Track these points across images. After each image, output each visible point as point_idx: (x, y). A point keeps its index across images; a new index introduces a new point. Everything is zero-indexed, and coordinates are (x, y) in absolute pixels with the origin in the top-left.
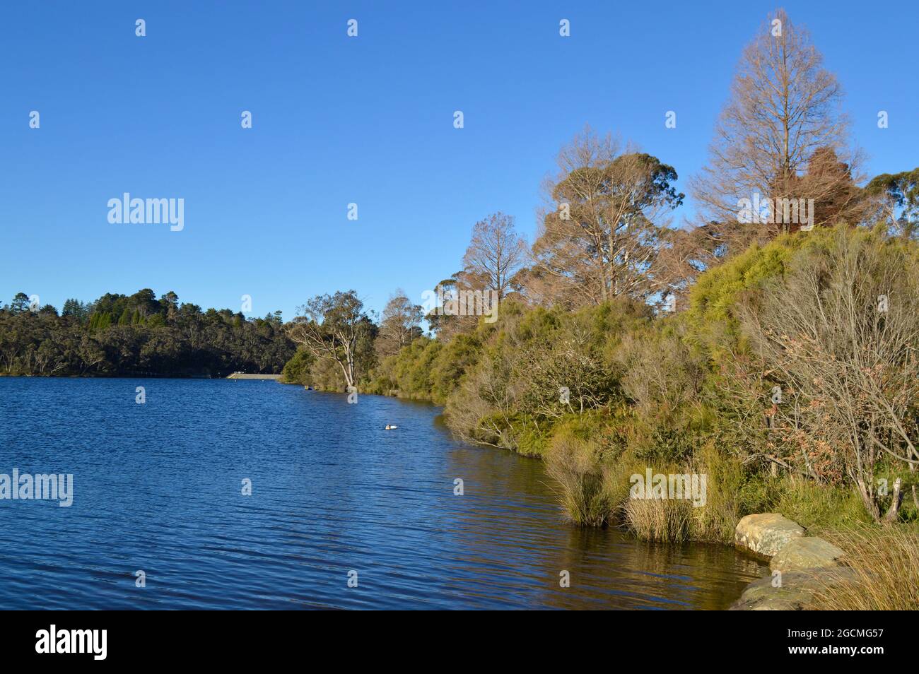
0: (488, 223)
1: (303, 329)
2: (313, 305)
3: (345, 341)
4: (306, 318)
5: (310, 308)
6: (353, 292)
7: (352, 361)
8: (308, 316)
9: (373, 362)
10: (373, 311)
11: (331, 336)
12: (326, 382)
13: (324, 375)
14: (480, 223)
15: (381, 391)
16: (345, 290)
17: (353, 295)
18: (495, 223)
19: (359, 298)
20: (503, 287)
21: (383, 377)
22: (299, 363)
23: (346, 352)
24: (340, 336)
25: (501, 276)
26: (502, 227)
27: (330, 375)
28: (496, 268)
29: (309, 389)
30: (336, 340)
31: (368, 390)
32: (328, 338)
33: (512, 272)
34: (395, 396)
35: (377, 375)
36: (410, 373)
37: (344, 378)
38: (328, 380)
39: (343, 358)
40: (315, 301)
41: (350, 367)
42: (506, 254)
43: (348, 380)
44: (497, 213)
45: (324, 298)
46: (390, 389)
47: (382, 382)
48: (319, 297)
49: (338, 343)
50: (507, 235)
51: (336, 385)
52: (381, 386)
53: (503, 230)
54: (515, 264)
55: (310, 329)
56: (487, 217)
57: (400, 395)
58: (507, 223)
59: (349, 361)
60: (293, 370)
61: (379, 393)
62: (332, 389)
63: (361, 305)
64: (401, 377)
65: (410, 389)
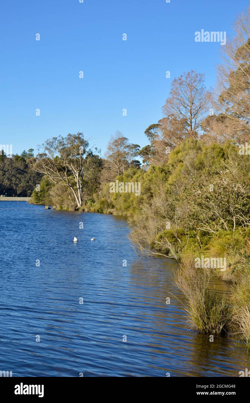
0: (184, 79)
1: (43, 163)
2: (50, 144)
3: (75, 171)
4: (45, 155)
5: (48, 147)
6: (80, 134)
7: (81, 187)
8: (47, 152)
9: (97, 188)
10: (96, 149)
11: (64, 168)
12: (62, 202)
13: (60, 198)
14: (177, 79)
15: (102, 210)
16: (75, 133)
17: (80, 136)
18: (189, 79)
19: (85, 139)
20: (195, 129)
21: (103, 199)
22: (44, 189)
23: (76, 180)
24: (72, 167)
25: (193, 120)
26: (194, 82)
27: (64, 198)
28: (189, 114)
29: (49, 208)
30: (69, 171)
31: (92, 209)
32: (62, 169)
33: (202, 117)
34: (112, 214)
35: (100, 197)
36: (122, 196)
37: (75, 200)
38: (63, 201)
39: (74, 184)
40: (51, 141)
41: (79, 191)
42: (197, 103)
43: (78, 202)
44: (190, 72)
45: (58, 139)
46: (107, 208)
47: (103, 203)
48: (54, 138)
49: (70, 173)
50: (198, 88)
51: (68, 205)
52: (102, 206)
53: (195, 84)
54: (204, 111)
55: (48, 162)
56: (183, 74)
57: (115, 213)
58: (198, 79)
59: (78, 187)
60: (39, 194)
61: (100, 211)
62: (65, 209)
63: (87, 145)
64: (115, 199)
65: (122, 208)
